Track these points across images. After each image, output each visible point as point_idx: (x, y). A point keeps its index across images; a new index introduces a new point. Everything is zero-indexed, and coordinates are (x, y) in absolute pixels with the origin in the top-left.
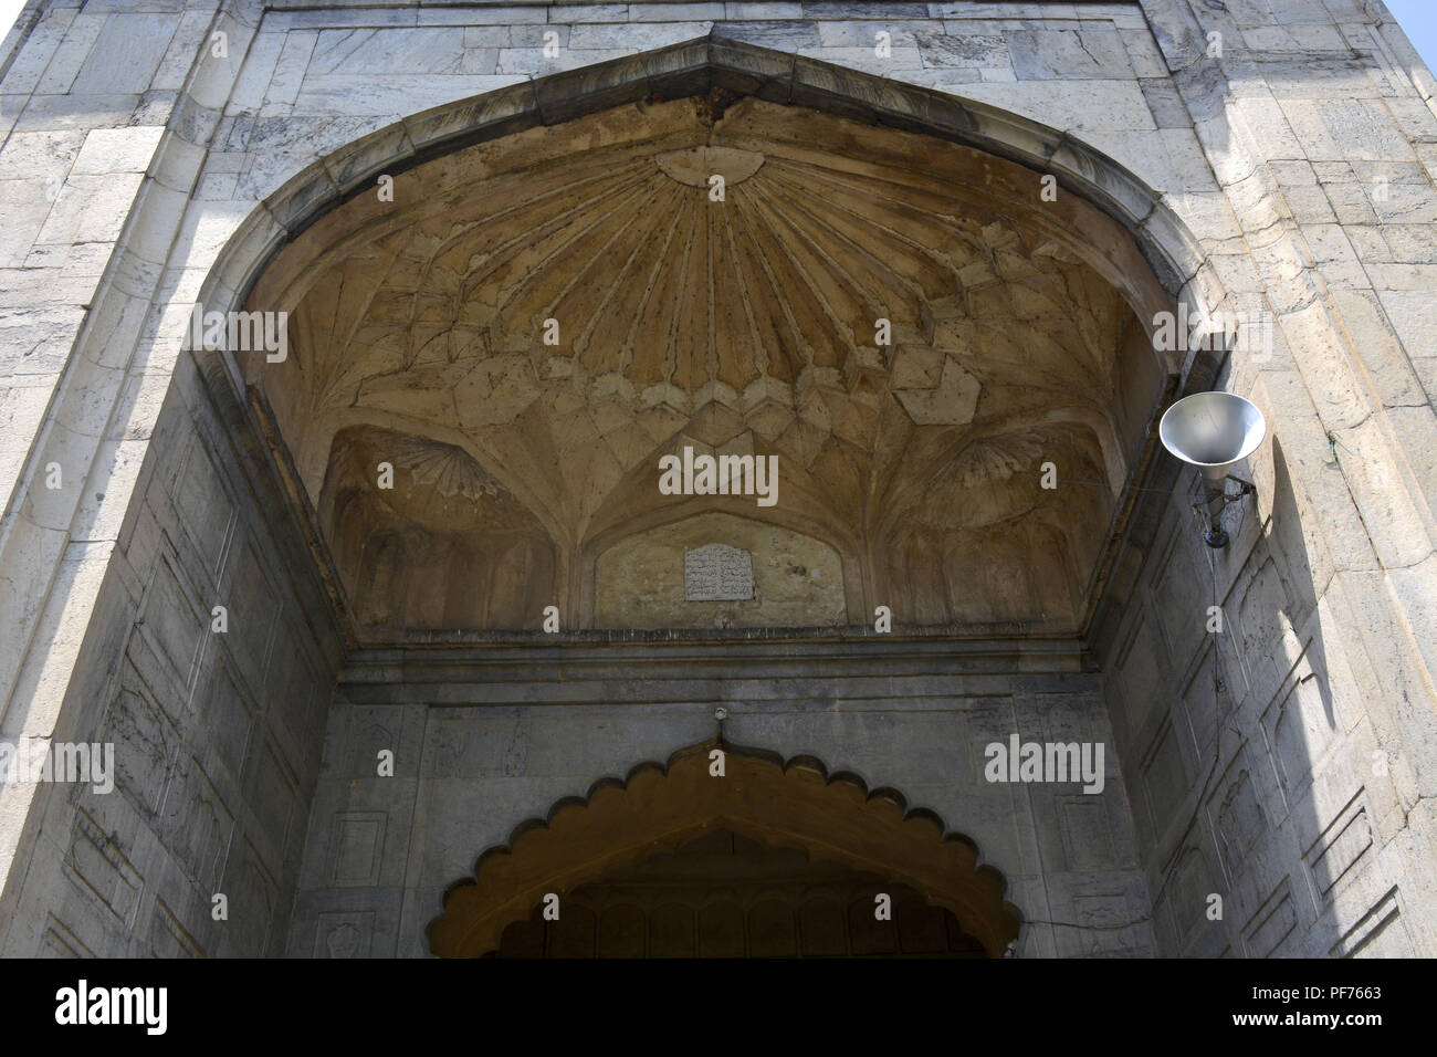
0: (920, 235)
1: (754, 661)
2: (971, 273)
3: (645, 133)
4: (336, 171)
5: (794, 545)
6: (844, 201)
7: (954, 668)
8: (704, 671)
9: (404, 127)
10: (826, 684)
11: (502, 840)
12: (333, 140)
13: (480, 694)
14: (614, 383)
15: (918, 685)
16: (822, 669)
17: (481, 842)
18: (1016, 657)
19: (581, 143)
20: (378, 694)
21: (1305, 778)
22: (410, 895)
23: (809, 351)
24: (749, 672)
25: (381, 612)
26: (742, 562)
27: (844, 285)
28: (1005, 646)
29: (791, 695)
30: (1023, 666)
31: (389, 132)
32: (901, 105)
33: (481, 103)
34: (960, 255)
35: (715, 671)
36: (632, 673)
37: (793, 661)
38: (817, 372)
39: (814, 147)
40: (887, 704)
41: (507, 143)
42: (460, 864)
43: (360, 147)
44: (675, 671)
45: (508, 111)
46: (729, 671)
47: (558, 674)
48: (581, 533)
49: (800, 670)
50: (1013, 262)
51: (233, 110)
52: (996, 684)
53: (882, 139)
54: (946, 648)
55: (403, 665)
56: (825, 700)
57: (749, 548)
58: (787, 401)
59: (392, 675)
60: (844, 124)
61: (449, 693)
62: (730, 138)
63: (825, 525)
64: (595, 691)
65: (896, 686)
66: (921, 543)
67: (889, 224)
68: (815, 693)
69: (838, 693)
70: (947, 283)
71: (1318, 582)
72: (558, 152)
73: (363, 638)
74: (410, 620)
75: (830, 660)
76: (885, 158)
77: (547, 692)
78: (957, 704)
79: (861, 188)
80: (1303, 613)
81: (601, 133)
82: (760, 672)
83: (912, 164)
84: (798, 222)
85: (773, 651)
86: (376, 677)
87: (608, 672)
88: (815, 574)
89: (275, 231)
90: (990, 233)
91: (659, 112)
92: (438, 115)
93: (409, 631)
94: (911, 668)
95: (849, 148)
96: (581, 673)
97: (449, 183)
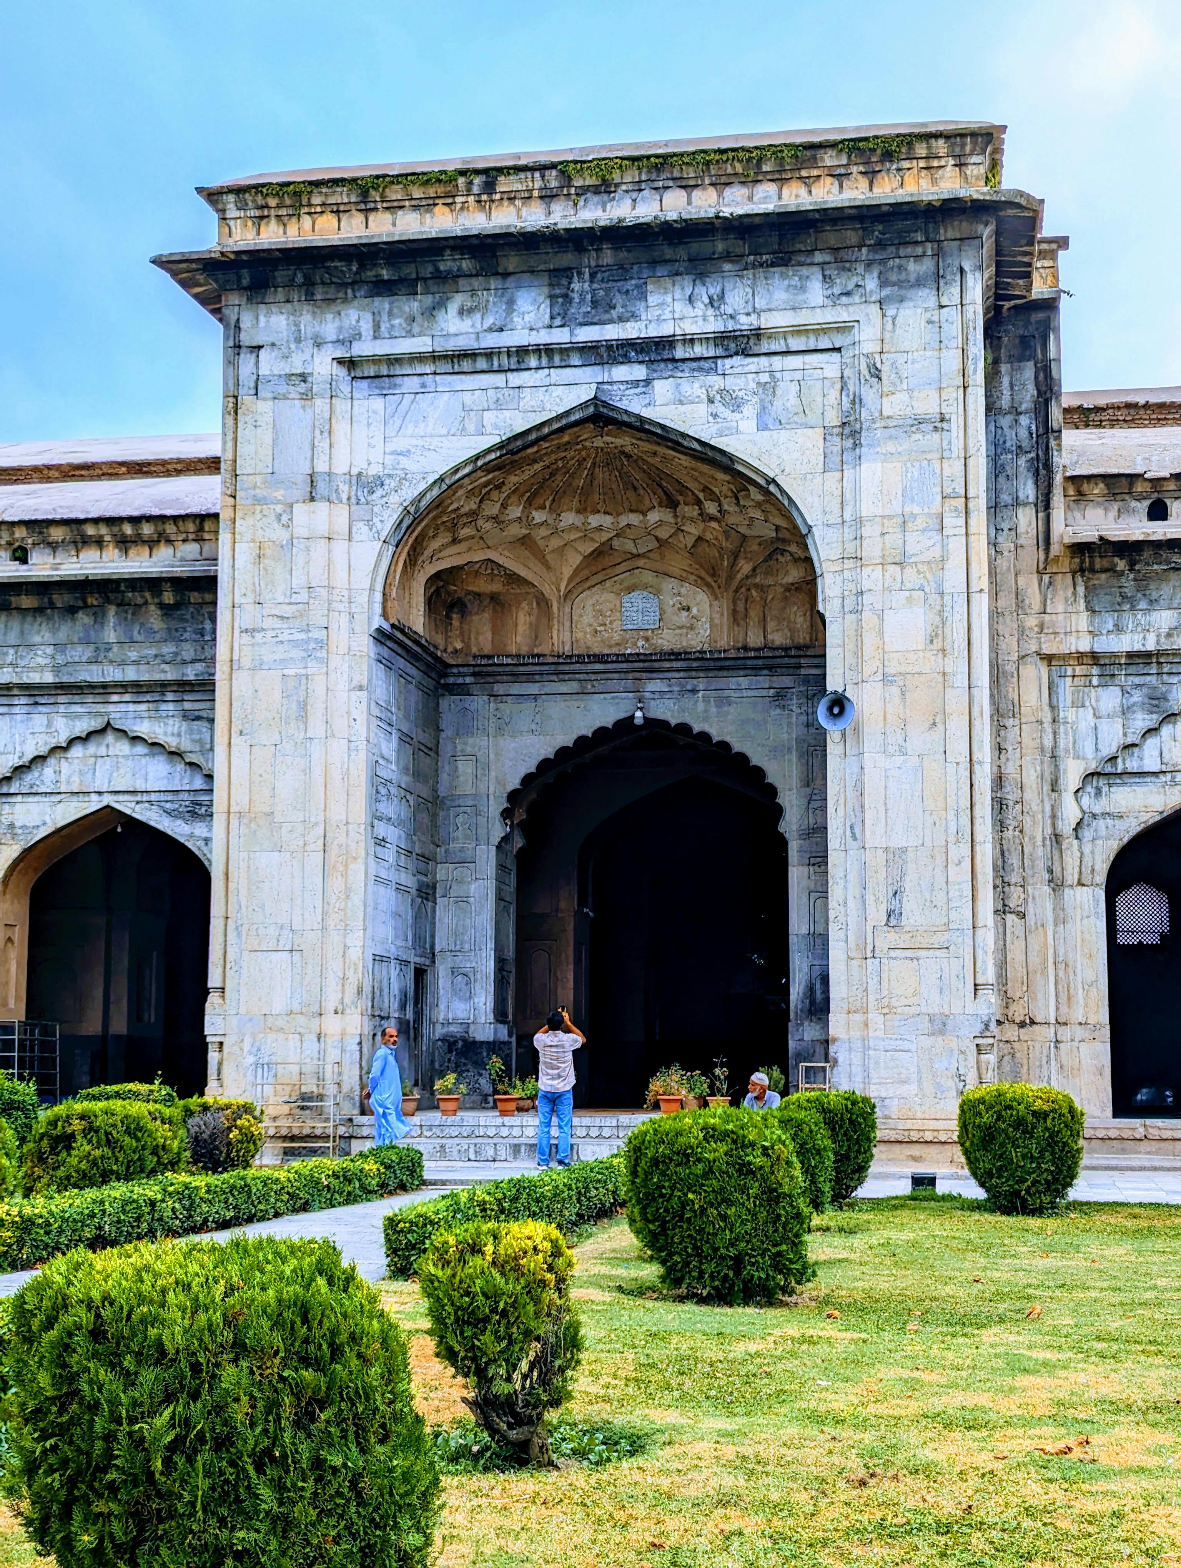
1: (658, 671)
4: (412, 510)
5: (683, 591)
7: (766, 672)
8: (631, 676)
9: (441, 479)
10: (695, 681)
11: (533, 770)
12: (410, 493)
13: (516, 689)
14: (569, 518)
15: (744, 682)
16: (694, 674)
17: (523, 772)
18: (799, 667)
20: (463, 691)
22: (491, 797)
23: (680, 498)
24: (655, 675)
25: (459, 645)
26: (653, 604)
28: (793, 661)
29: (676, 689)
30: (803, 671)
35: (638, 675)
36: (593, 677)
37: (678, 670)
38: (686, 509)
40: (727, 693)
42: (514, 783)
43: (422, 495)
44: (615, 676)
45: (491, 456)
46: (644, 675)
47: (554, 678)
48: (562, 588)
49: (682, 674)
51: (355, 471)
52: (786, 681)
54: (760, 662)
55: (474, 674)
56: (694, 691)
57: (657, 593)
58: (672, 520)
59: (468, 680)
61: (499, 689)
62: (610, 435)
63: (702, 579)
64: (574, 686)
65: (733, 682)
66: (754, 593)
68: (689, 687)
69: (701, 687)
73: (451, 661)
74: (474, 650)
75: (697, 670)
77: (550, 688)
78: (764, 693)
82: (661, 675)
85: (667, 665)
86: (460, 680)
87: (581, 676)
88: (694, 611)
89: (391, 549)
91: (573, 430)
92: (457, 468)
93: (475, 657)
94: (742, 673)
96: (566, 677)
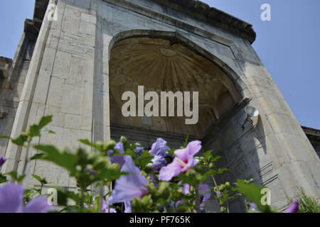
0: (194, 72)
2: (200, 80)
3: (161, 44)
5: (158, 118)
6: (185, 64)
8: (147, 136)
9: (132, 31)
19: (152, 42)
21: (258, 161)
26: (150, 119)
27: (178, 77)
31: (130, 31)
32: (203, 52)
33: (143, 31)
34: (199, 77)
39: (185, 54)
41: (143, 39)
43: (126, 32)
45: (146, 34)
50: (208, 80)
51: (102, 18)
53: (198, 56)
60: (193, 53)
62: (173, 49)
67: (190, 69)
70: (195, 81)
71: (266, 134)
72: (148, 43)
76: (196, 59)
79: (190, 63)
80: (262, 138)
81: (155, 42)
83: (200, 61)
84: (176, 65)
88: (161, 123)
90: (207, 75)
91: (165, 41)
92: (137, 31)
95: (191, 56)
97: (133, 43)
